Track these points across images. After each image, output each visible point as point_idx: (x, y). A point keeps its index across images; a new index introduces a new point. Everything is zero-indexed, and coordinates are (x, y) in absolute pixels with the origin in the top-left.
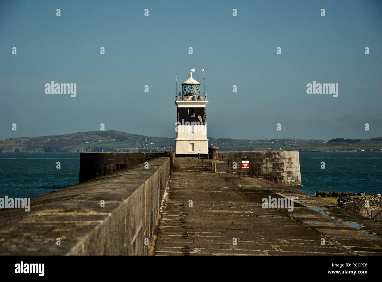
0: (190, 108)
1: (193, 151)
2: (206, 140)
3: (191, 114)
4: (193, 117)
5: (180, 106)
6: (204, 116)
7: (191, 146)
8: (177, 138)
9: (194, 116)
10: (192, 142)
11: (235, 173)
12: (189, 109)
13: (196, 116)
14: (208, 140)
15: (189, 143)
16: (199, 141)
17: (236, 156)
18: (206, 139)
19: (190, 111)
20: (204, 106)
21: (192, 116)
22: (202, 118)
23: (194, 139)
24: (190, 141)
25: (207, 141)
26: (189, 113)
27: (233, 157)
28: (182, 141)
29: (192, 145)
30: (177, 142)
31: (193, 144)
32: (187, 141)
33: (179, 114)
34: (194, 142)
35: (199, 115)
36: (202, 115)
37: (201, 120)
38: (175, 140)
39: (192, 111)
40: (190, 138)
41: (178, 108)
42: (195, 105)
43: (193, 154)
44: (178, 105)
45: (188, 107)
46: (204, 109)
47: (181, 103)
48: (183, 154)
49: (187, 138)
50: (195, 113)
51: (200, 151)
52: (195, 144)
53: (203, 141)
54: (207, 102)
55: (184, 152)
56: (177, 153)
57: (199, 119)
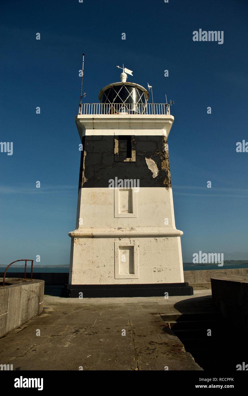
0: (121, 138)
1: (132, 271)
2: (176, 235)
3: (125, 154)
4: (130, 162)
5: (89, 133)
6: (164, 159)
7: (123, 257)
8: (77, 227)
9: (134, 159)
10: (126, 242)
12: (117, 141)
13: (141, 158)
14: (181, 233)
15: (117, 246)
16: (152, 239)
18: (174, 230)
19: (119, 147)
20: (164, 132)
21: (128, 160)
22: (159, 167)
23: (133, 232)
24: (120, 237)
25: (179, 238)
26: (116, 150)
28: (93, 237)
29: (128, 251)
30: (76, 240)
31: (131, 249)
32: (112, 240)
33: (85, 154)
34: (137, 242)
35: (148, 158)
36: (158, 156)
37: (155, 171)
38: (70, 235)
39: (126, 147)
40: (121, 228)
41: (85, 136)
42: (135, 129)
43: (131, 283)
44: (85, 129)
45: (114, 136)
46: (164, 141)
47: (94, 121)
48: (97, 284)
49: (111, 227)
50: (135, 151)
51: (155, 272)
52: (138, 248)
53: (164, 238)
54: (171, 119)
55: (101, 276)
56: (73, 283)
57: (150, 168)
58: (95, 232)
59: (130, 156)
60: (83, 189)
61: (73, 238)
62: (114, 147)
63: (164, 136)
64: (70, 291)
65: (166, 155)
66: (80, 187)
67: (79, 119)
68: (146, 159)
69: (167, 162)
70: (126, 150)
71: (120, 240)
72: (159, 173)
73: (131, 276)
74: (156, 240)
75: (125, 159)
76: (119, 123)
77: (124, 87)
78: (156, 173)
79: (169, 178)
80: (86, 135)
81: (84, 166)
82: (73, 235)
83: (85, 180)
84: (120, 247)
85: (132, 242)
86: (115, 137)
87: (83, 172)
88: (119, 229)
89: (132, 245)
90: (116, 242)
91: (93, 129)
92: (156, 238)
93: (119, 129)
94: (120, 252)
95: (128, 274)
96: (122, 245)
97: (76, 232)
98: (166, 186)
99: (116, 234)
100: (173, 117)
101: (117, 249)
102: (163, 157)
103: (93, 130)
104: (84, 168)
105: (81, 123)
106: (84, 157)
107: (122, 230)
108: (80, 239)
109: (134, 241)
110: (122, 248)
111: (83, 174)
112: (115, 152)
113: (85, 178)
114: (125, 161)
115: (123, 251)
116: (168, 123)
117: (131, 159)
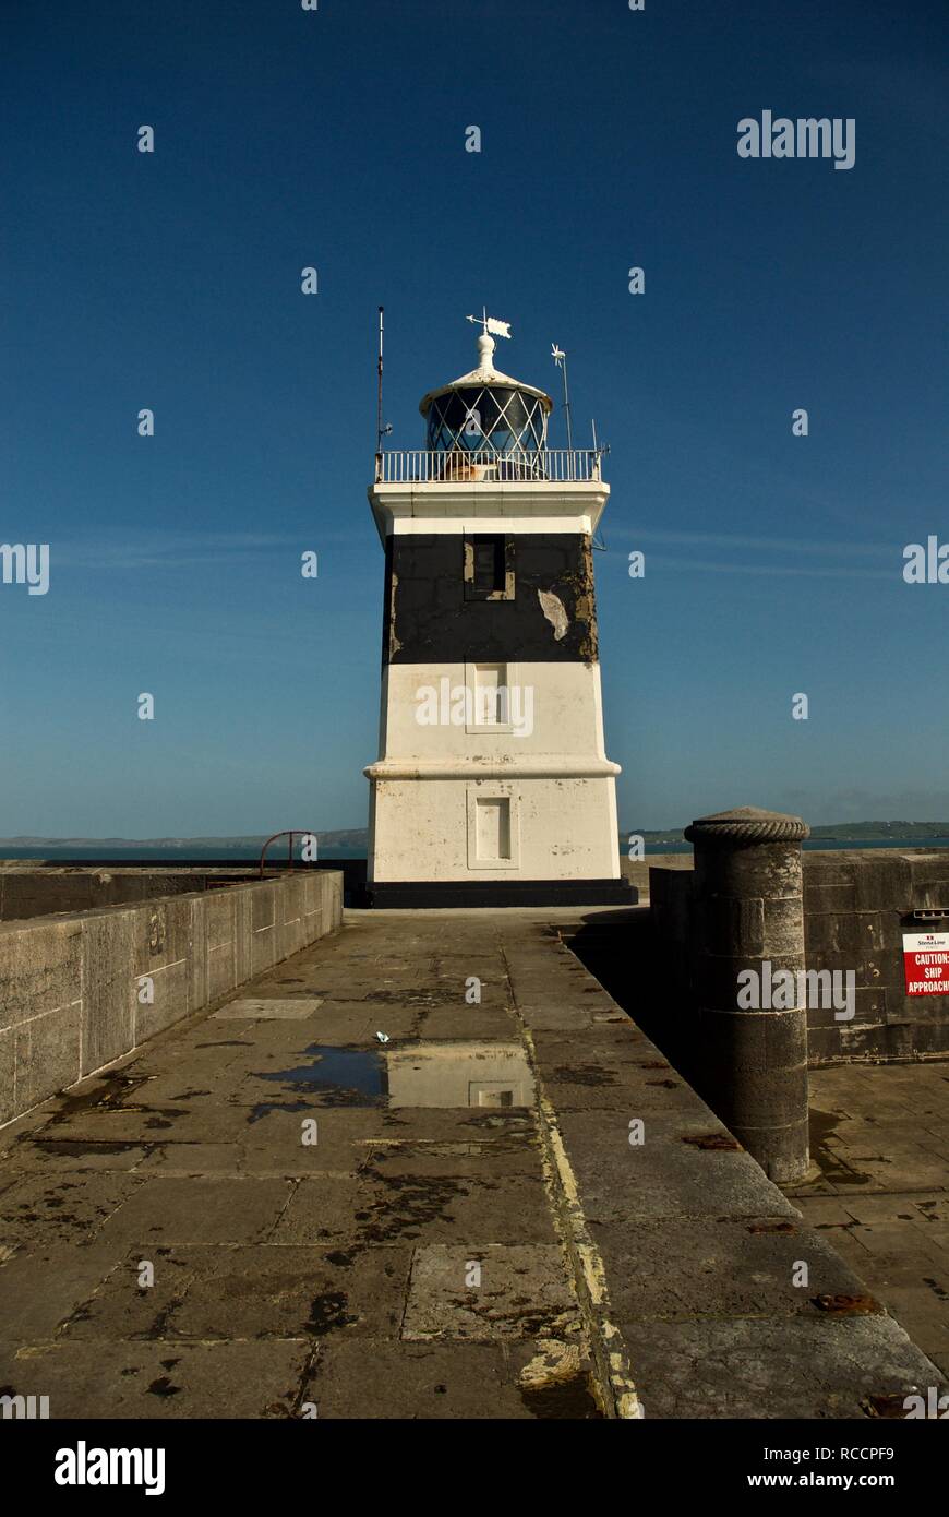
0: (479, 540)
1: (505, 853)
2: (604, 775)
3: (490, 580)
4: (502, 602)
5: (402, 527)
6: (584, 592)
7: (485, 821)
8: (382, 755)
9: (510, 594)
10: (492, 789)
11: (852, 1037)
12: (469, 549)
13: (527, 593)
14: (617, 768)
15: (472, 798)
16: (551, 782)
17: (855, 889)
18: (601, 761)
19: (476, 563)
20: (584, 524)
21: (496, 595)
22: (571, 613)
23: (508, 768)
24: (479, 778)
25: (611, 781)
26: (469, 572)
27: (829, 905)
28: (418, 777)
29: (497, 809)
30: (381, 785)
31: (504, 804)
32: (461, 784)
33: (395, 582)
34: (515, 789)
35: (545, 590)
36: (569, 586)
37: (561, 624)
38: (367, 774)
39: (492, 562)
40: (480, 758)
41: (393, 536)
42: (514, 516)
43: (504, 879)
44: (393, 518)
45: (464, 535)
46: (584, 547)
47: (415, 499)
48: (430, 880)
49: (458, 756)
50: (513, 574)
51: (555, 854)
52: (519, 803)
53: (577, 780)
54: (602, 494)
55: (439, 863)
56: (377, 879)
57: (548, 616)
58: (424, 769)
59: (502, 587)
60: (394, 669)
61: (373, 780)
62: (464, 564)
63: (584, 535)
64: (370, 894)
65: (588, 583)
66: (385, 663)
67: (378, 494)
68: (540, 593)
69: (590, 599)
70: (492, 570)
71: (479, 784)
72: (570, 628)
73: (503, 863)
74: (560, 784)
75: (490, 594)
76: (475, 503)
77: (486, 393)
78: (564, 628)
79: (594, 640)
80: (395, 533)
81: (393, 610)
82: (375, 774)
83: (397, 646)
84: (478, 799)
85: (505, 788)
86: (464, 537)
87: (392, 627)
88: (477, 758)
89: (505, 795)
90: (470, 788)
91: (413, 516)
92: (559, 780)
93: (475, 516)
94: (479, 810)
95: (497, 858)
96: (483, 796)
97: (381, 767)
98: (587, 660)
99: (470, 772)
100: (606, 488)
101: (473, 803)
102: (581, 587)
103: (410, 520)
104: (393, 615)
105: (382, 505)
106: (393, 589)
107: (484, 761)
108: (390, 782)
109: (510, 787)
110: (483, 801)
111: (392, 631)
112: (466, 578)
113: (396, 641)
114: (489, 598)
115: (486, 808)
116: (595, 502)
117: (505, 593)
